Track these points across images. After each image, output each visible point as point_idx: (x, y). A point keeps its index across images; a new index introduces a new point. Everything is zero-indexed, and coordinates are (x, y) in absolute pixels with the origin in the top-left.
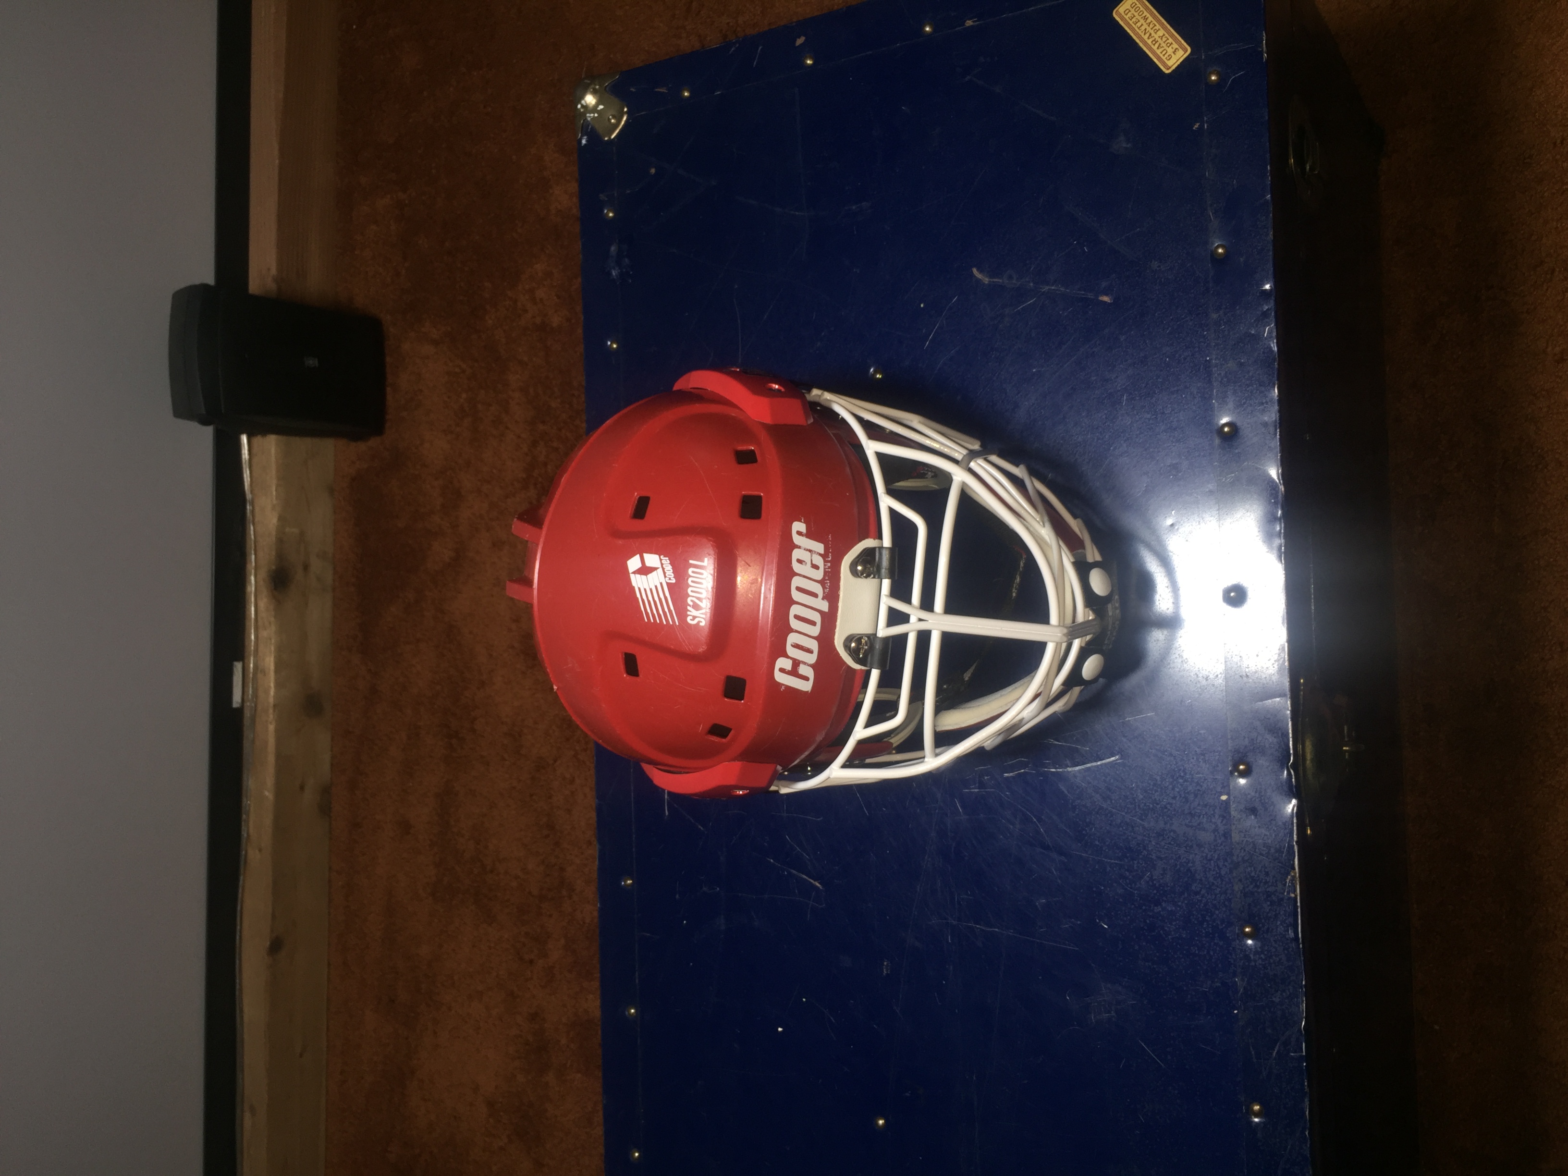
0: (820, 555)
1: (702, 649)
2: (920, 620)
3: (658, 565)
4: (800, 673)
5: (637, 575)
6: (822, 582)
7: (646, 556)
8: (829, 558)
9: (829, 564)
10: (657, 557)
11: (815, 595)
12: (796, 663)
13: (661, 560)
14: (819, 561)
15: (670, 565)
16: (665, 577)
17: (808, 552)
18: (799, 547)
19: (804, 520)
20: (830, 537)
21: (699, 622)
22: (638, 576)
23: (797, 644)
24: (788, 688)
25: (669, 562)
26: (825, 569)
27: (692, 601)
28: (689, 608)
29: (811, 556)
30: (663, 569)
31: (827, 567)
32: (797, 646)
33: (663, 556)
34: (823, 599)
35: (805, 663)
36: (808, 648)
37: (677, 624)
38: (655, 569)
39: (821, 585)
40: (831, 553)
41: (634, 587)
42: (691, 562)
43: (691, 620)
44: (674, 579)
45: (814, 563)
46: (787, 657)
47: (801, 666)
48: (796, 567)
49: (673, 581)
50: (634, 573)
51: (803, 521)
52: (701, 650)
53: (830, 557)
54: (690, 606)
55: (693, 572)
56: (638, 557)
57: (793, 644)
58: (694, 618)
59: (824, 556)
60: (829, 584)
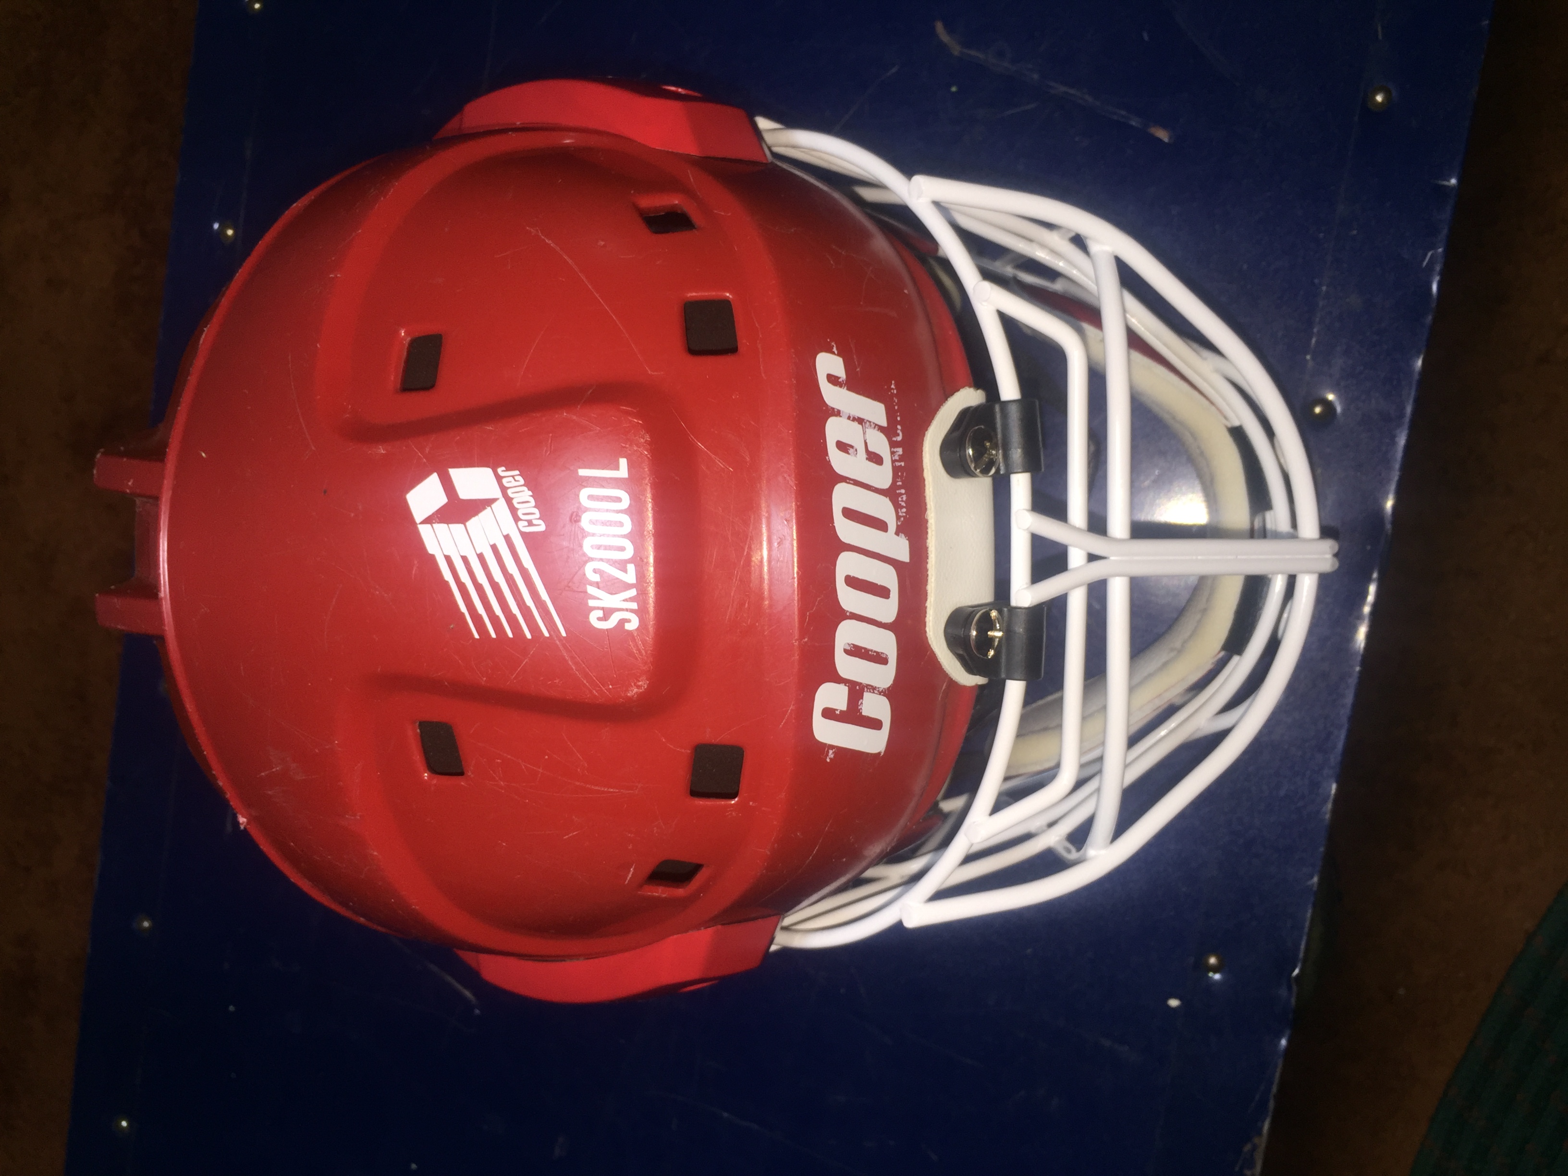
0: (881, 429)
1: (636, 690)
2: (1092, 558)
3: (494, 491)
4: (863, 714)
5: (435, 525)
6: (890, 493)
7: (457, 475)
8: (898, 435)
9: (900, 451)
10: (486, 473)
11: (880, 525)
12: (856, 691)
13: (499, 478)
14: (880, 444)
15: (525, 488)
16: (517, 519)
17: (856, 424)
18: (838, 413)
19: (837, 349)
20: (893, 386)
21: (623, 622)
22: (441, 528)
23: (855, 646)
24: (843, 753)
25: (522, 481)
26: (893, 461)
27: (595, 571)
28: (591, 590)
29: (864, 433)
30: (509, 501)
31: (897, 457)
32: (856, 651)
33: (503, 468)
34: (897, 533)
35: (872, 689)
36: (877, 653)
37: (564, 634)
38: (488, 503)
39: (891, 500)
40: (899, 423)
41: (432, 558)
42: (583, 472)
43: (599, 619)
44: (541, 522)
45: (871, 449)
46: (839, 680)
47: (867, 695)
48: (838, 461)
49: (541, 527)
50: (428, 521)
51: (835, 350)
52: (633, 692)
53: (901, 434)
54: (592, 584)
55: (591, 497)
56: (433, 480)
57: (849, 648)
58: (607, 613)
59: (888, 431)
60: (904, 498)
